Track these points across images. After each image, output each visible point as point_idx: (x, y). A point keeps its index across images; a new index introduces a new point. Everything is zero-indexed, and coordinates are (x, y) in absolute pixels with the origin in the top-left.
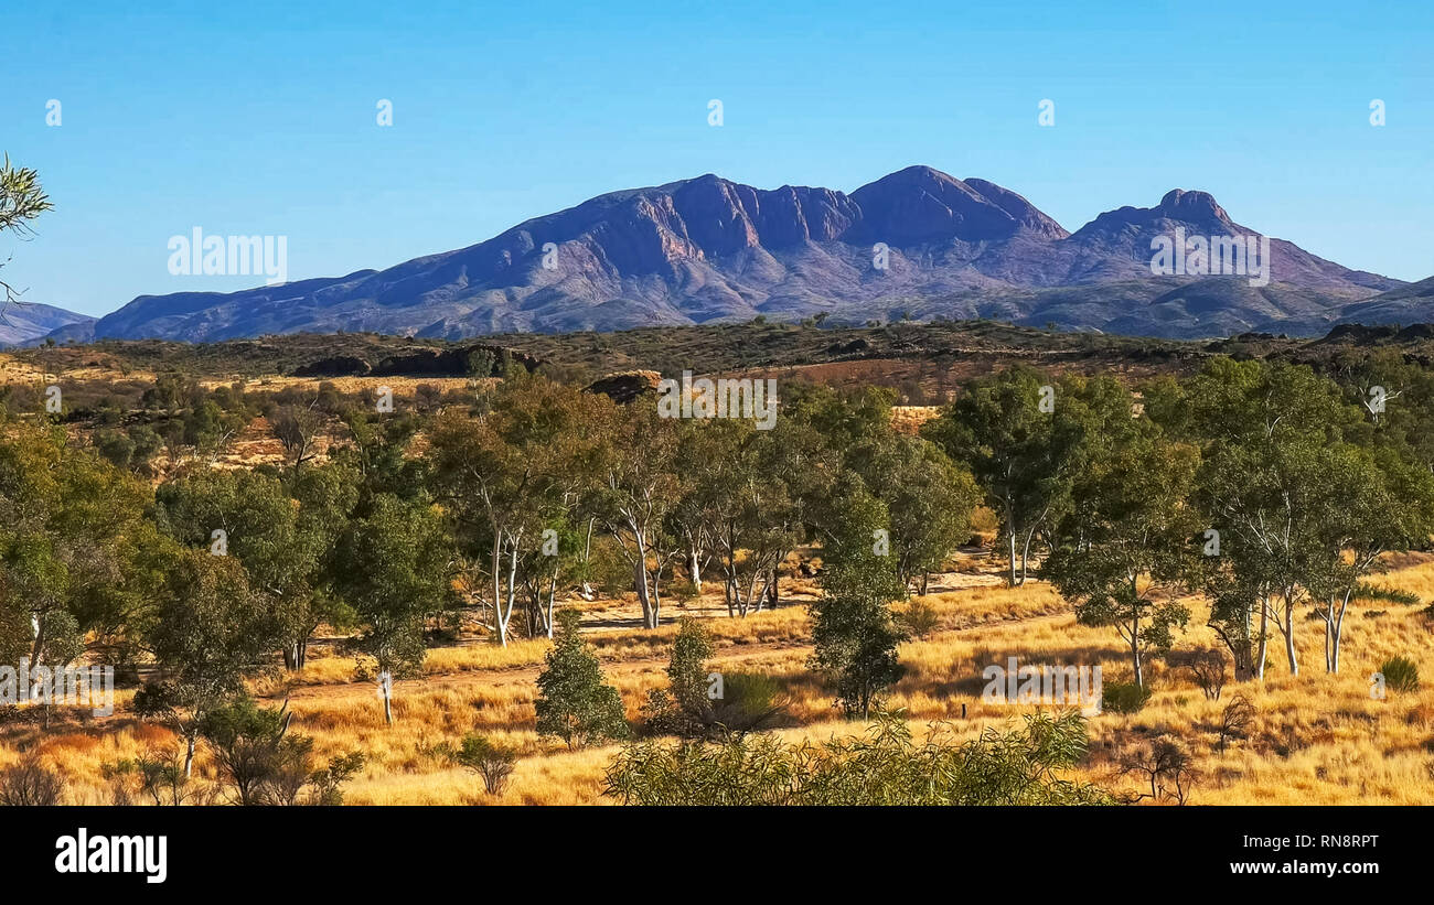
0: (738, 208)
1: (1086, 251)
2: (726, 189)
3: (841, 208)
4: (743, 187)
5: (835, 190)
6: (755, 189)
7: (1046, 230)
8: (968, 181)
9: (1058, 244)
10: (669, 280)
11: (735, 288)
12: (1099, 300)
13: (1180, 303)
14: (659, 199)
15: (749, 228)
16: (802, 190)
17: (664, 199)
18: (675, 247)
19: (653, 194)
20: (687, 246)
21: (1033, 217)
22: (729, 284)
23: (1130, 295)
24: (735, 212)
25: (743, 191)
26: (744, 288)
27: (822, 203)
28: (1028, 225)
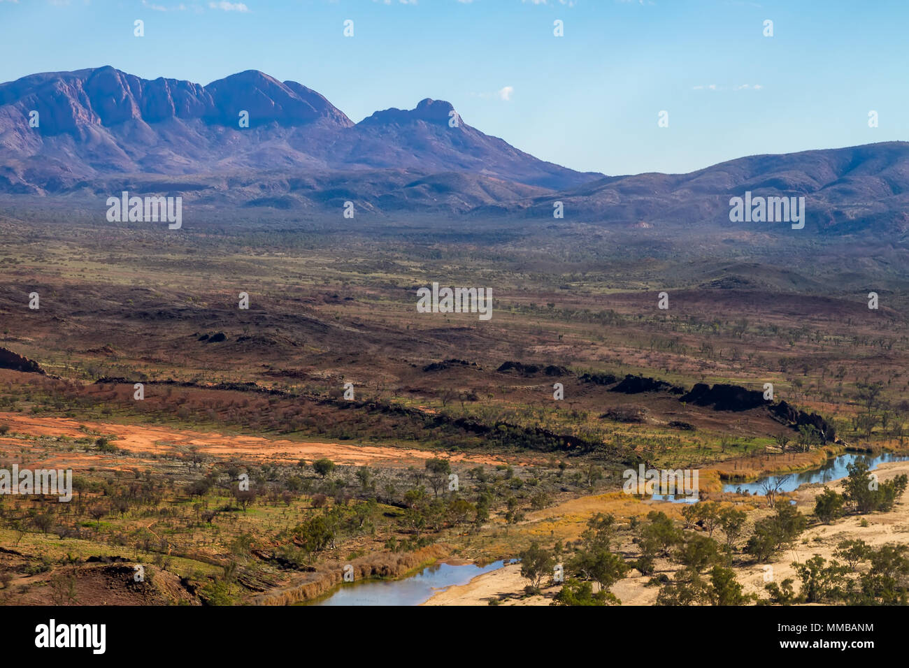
0: (127, 90)
1: (364, 137)
2: (119, 77)
3: (198, 96)
4: (130, 76)
5: (195, 83)
6: (139, 78)
7: (337, 120)
8: (287, 83)
9: (347, 130)
10: (77, 139)
11: (122, 147)
12: (371, 181)
13: (425, 187)
14: (72, 81)
15: (134, 105)
16: (172, 81)
17: (75, 81)
18: (82, 115)
19: (67, 76)
20: (90, 115)
21: (330, 111)
22: (118, 144)
23: (392, 179)
24: (125, 93)
25: (131, 79)
26: (128, 147)
27: (186, 91)
28: (326, 116)
